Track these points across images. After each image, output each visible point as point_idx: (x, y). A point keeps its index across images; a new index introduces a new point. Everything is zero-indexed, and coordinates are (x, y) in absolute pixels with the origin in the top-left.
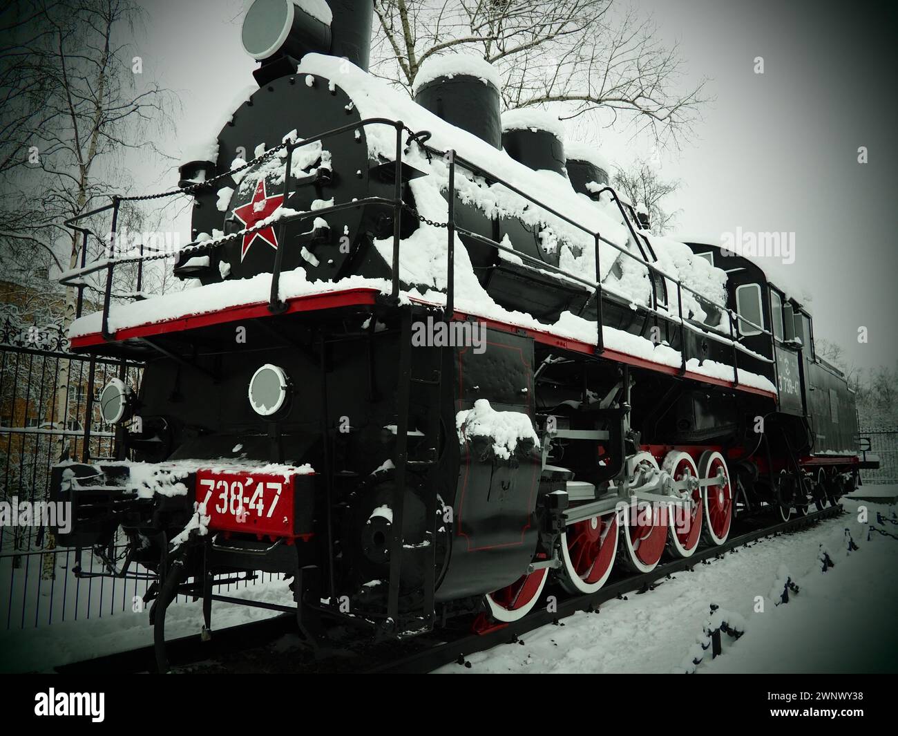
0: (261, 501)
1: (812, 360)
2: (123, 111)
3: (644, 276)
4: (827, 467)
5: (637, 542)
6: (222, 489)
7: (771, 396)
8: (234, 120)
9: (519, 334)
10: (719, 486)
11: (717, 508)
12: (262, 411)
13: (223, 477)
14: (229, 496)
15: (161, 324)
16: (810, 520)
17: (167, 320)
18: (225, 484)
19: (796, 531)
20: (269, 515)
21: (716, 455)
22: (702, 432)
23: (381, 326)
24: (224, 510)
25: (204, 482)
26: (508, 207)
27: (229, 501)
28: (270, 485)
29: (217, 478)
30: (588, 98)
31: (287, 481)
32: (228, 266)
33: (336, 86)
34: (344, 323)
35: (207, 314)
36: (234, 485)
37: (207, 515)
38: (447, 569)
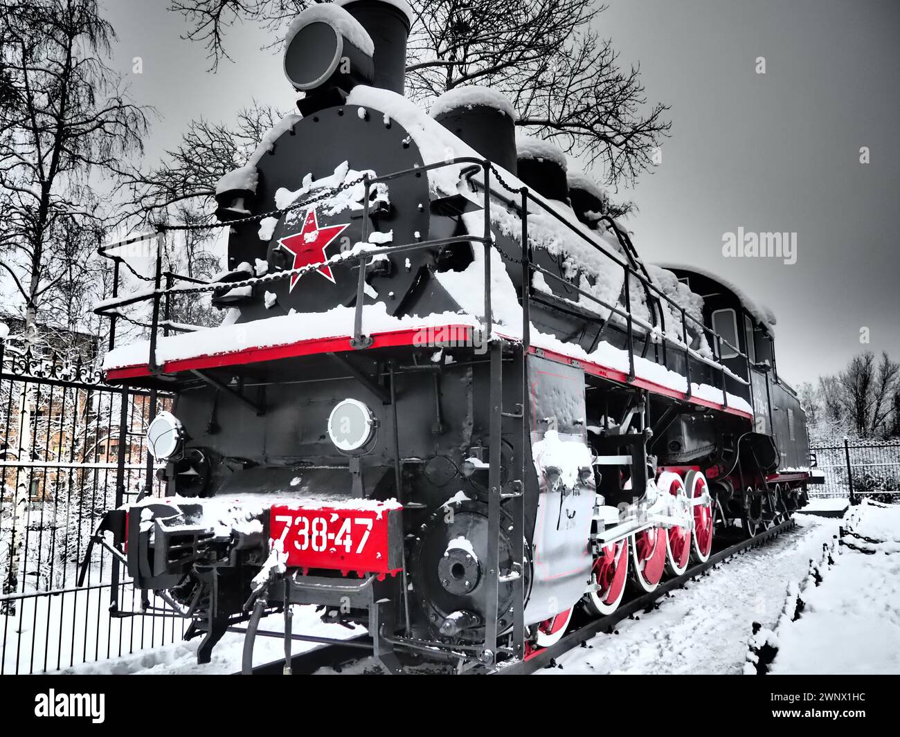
0: (348, 537)
1: (774, 380)
2: (87, 127)
3: (643, 303)
4: (782, 484)
5: (642, 562)
6: (302, 525)
7: (748, 417)
8: (274, 149)
9: (574, 365)
10: (704, 505)
11: (701, 527)
12: (345, 445)
13: (301, 512)
14: (310, 533)
15: (220, 356)
16: (771, 535)
17: (227, 352)
18: (305, 520)
19: (762, 545)
20: (359, 550)
21: (699, 475)
22: (689, 453)
23: (449, 359)
24: (305, 547)
25: (279, 518)
26: (539, 239)
27: (310, 537)
28: (358, 521)
29: (294, 514)
30: (547, 123)
31: (380, 516)
32: (274, 296)
33: (390, 119)
34: (414, 356)
35: (276, 347)
36: (316, 521)
37: (285, 552)
38: (528, 599)
